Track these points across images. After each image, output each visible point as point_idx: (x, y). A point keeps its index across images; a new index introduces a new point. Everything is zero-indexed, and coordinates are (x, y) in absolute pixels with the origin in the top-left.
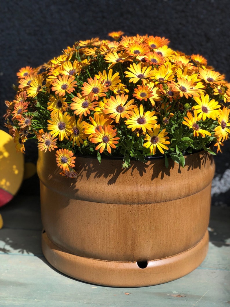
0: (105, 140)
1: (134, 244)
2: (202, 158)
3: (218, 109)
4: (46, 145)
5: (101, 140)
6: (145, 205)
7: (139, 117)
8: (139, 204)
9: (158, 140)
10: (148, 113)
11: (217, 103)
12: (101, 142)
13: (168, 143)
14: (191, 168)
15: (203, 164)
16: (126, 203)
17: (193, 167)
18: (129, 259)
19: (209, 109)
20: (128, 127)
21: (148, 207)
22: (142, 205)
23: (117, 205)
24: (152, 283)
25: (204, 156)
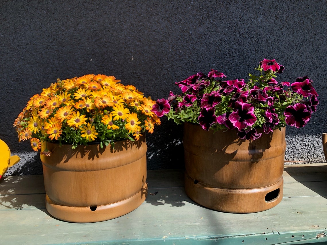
0: (55, 132)
1: (86, 196)
2: (128, 144)
3: (129, 114)
4: (25, 136)
5: (53, 132)
6: (91, 172)
7: (76, 118)
8: (87, 171)
9: (91, 133)
10: (82, 116)
11: (128, 110)
12: (53, 134)
13: (97, 134)
14: (117, 151)
15: (129, 147)
16: (79, 171)
17: (118, 150)
18: (85, 205)
19: (123, 113)
20: (68, 124)
21: (93, 173)
22: (89, 172)
23: (74, 172)
24: (100, 220)
25: (129, 143)
